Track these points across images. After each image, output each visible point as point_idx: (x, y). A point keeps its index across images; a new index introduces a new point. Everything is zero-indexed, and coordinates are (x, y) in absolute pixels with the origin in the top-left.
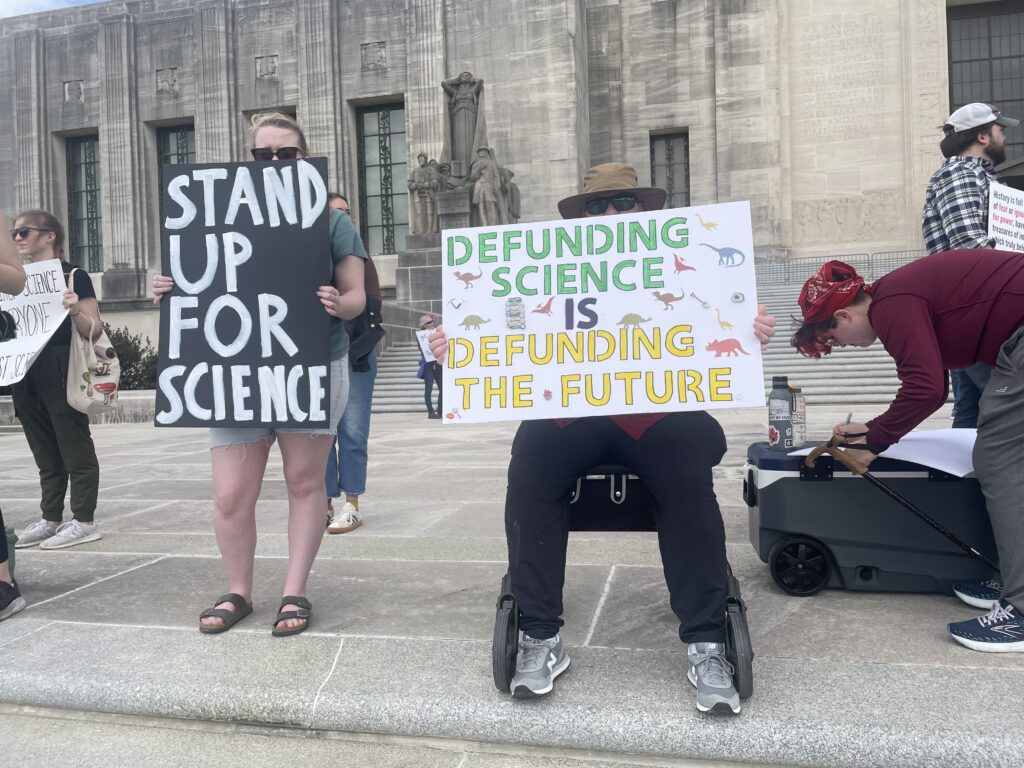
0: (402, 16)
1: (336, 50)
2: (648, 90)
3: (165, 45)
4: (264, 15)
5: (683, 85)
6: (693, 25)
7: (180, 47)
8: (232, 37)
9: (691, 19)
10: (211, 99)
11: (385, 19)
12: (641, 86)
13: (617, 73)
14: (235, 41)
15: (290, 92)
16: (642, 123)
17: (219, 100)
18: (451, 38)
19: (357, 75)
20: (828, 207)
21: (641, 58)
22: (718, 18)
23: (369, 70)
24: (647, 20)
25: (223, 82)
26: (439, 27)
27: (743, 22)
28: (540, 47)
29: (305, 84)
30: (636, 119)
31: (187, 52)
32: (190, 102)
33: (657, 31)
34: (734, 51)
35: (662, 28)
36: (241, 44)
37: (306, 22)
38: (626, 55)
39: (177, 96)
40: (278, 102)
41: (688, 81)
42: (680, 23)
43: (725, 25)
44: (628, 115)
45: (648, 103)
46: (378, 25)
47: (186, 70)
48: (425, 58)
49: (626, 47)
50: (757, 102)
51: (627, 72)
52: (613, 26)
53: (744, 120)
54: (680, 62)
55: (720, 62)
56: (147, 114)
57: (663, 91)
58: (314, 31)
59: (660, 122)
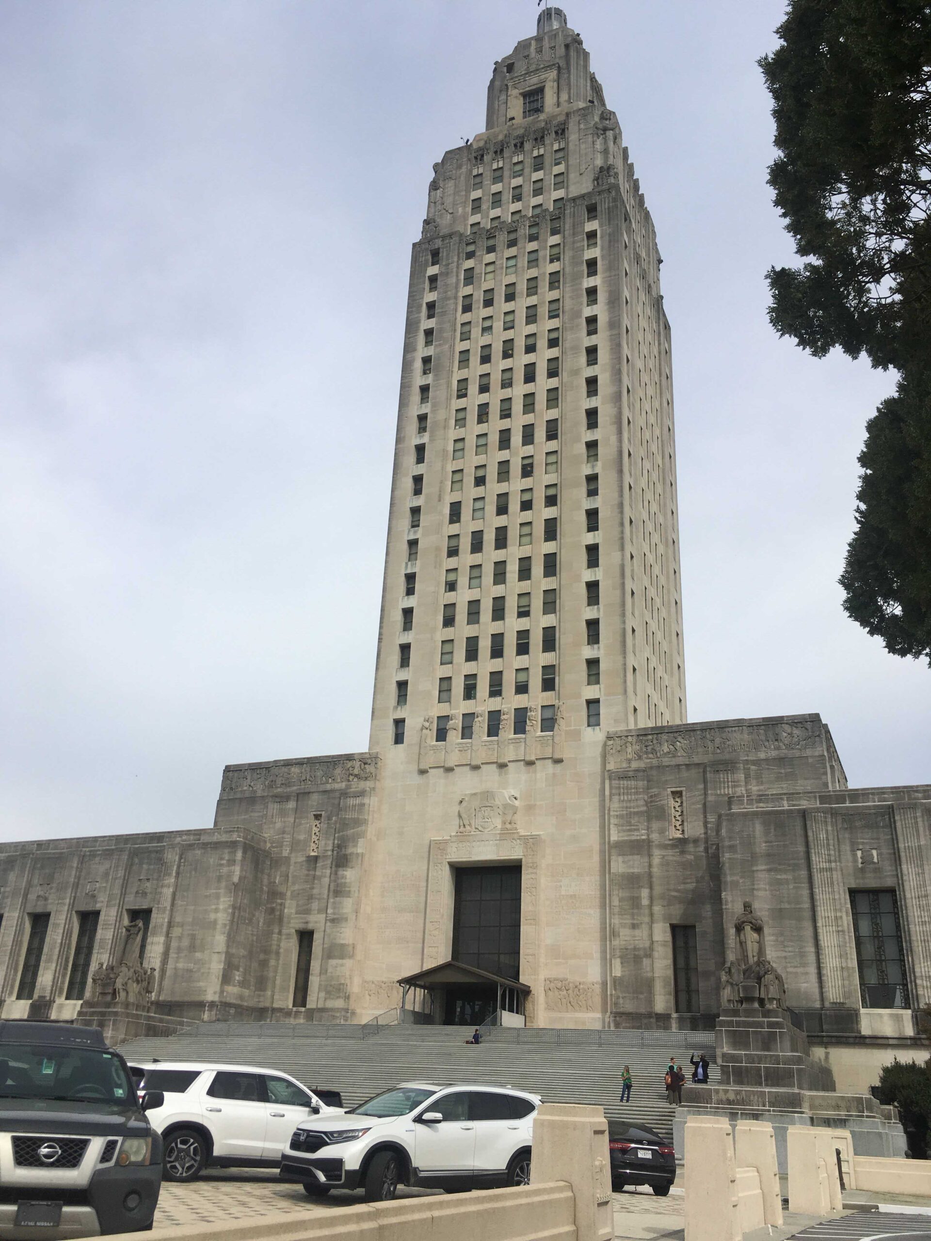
0: (159, 865)
1: (125, 882)
2: (298, 905)
3: (47, 871)
4: (97, 859)
5: (315, 905)
6: (324, 871)
7: (54, 873)
8: (79, 870)
9: (324, 867)
10: (62, 903)
11: (152, 867)
12: (294, 903)
13: (282, 895)
14: (81, 872)
15: (100, 901)
16: (292, 925)
17: (64, 904)
18: (180, 879)
19: (133, 896)
21: (296, 887)
22: (333, 869)
23: (139, 894)
24: (302, 865)
25: (68, 895)
26: (174, 874)
27: (345, 873)
28: (219, 889)
30: (289, 923)
31: (56, 875)
32: (51, 903)
33: (306, 872)
34: (339, 889)
35: (309, 870)
36: (83, 874)
37: (115, 866)
38: (289, 884)
39: (46, 899)
40: (93, 907)
41: (317, 903)
42: (317, 869)
43: (336, 874)
44: (285, 920)
45: (296, 914)
46: (148, 869)
47: (54, 885)
48: (165, 890)
49: (290, 880)
50: (346, 919)
51: (289, 894)
52: (283, 868)
53: (338, 929)
54: (315, 891)
55: (331, 894)
56: (29, 909)
57: (304, 907)
58: (117, 871)
59: (300, 926)
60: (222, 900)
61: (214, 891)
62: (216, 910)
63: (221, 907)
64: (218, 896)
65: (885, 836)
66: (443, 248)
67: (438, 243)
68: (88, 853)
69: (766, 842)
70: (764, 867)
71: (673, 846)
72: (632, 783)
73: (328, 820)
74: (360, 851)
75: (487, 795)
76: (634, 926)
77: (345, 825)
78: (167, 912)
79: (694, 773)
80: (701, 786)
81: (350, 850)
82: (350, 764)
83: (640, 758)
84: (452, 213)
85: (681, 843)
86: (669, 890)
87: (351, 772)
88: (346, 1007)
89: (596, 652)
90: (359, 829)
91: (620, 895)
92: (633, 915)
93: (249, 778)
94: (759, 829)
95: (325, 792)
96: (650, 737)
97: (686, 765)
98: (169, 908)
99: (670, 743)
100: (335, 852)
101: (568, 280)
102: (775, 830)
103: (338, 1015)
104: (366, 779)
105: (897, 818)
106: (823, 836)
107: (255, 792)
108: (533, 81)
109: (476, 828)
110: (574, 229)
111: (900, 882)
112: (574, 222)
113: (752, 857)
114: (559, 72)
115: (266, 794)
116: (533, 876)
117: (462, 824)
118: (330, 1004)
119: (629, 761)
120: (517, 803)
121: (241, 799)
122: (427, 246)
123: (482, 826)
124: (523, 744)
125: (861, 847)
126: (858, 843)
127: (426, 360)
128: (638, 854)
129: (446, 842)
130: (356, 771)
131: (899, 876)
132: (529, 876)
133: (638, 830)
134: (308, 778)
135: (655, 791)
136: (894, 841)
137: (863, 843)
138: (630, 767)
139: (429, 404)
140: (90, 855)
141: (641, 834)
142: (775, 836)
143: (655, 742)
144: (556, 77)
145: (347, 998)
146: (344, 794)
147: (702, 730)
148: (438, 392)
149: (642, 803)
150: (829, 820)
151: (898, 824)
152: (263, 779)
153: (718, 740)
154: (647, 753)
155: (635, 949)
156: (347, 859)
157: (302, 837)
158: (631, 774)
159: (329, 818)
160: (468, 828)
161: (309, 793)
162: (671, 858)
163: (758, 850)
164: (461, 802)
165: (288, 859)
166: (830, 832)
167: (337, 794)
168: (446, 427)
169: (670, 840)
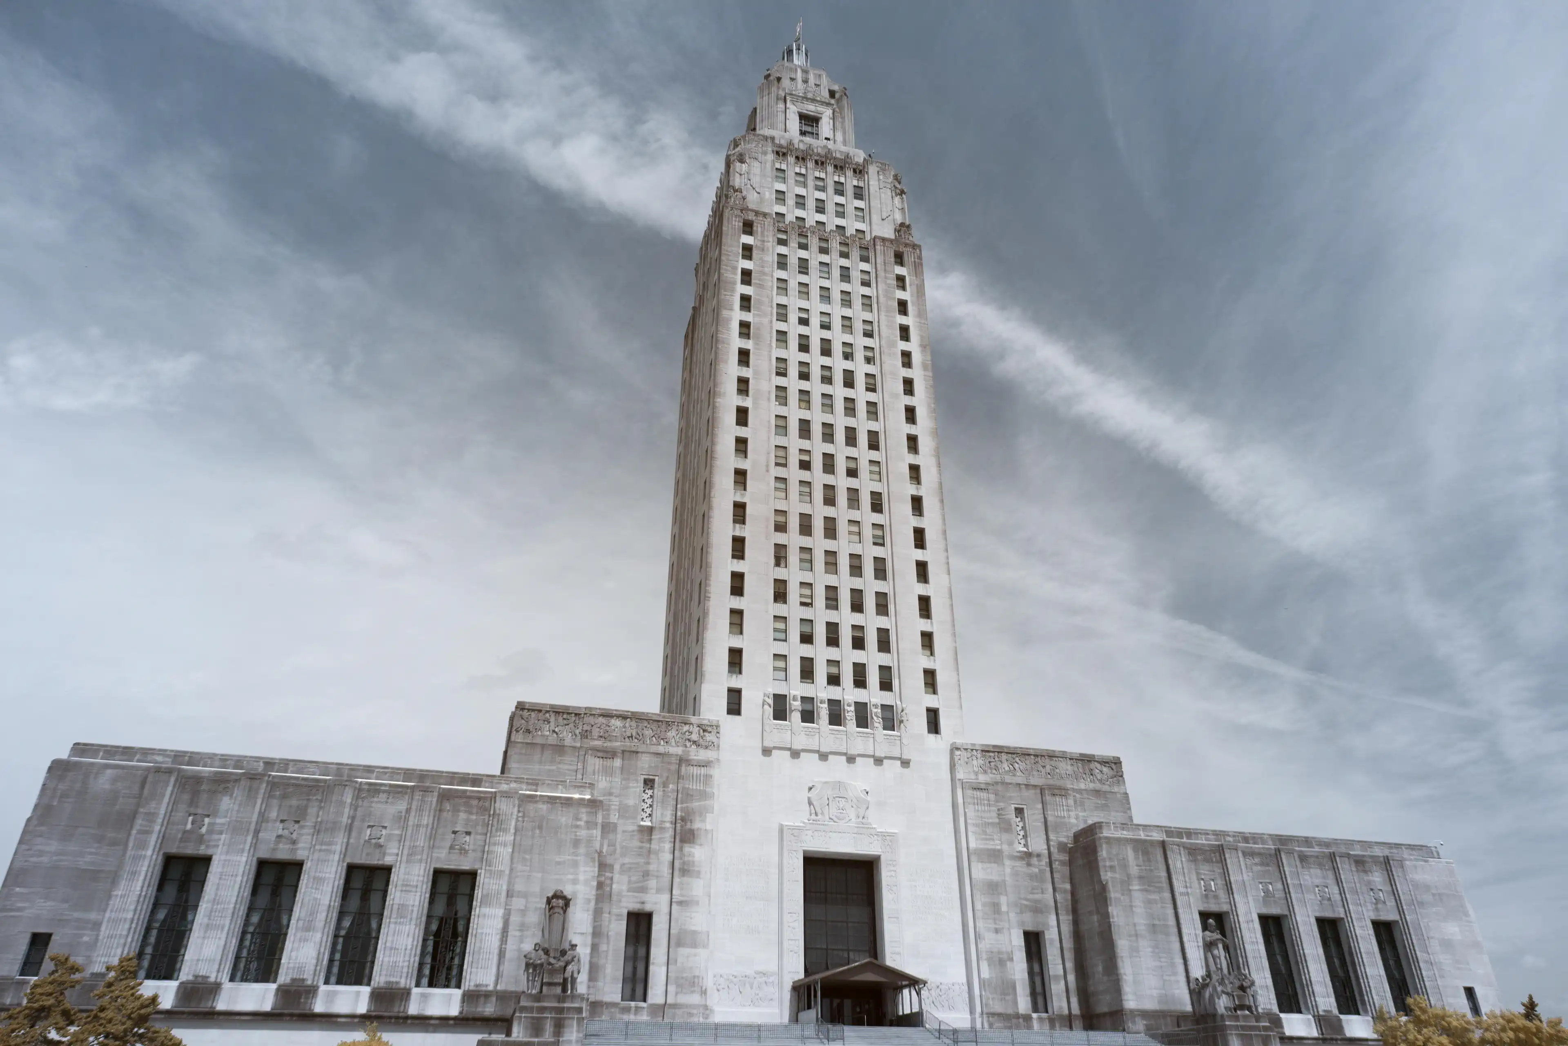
0: (486, 817)
1: (434, 832)
2: (629, 882)
3: (294, 803)
4: (383, 797)
5: (652, 883)
6: (662, 845)
7: (306, 807)
8: (354, 808)
9: (661, 840)
10: (325, 850)
11: (474, 817)
12: (625, 879)
13: (611, 867)
14: (356, 810)
15: (391, 854)
16: (623, 904)
18: (518, 838)
19: (446, 851)
20: (735, 980)
21: (627, 860)
22: (678, 844)
23: (455, 849)
24: (633, 835)
25: (340, 841)
26: (512, 831)
27: (692, 850)
28: (577, 856)
29: (406, 852)
30: (620, 901)
31: (312, 811)
32: (304, 849)
33: (639, 844)
34: (686, 867)
35: (642, 842)
36: (359, 813)
37: (416, 810)
39: (294, 842)
40: (379, 860)
41: (655, 881)
42: (653, 842)
43: (681, 849)
44: (614, 898)
45: (628, 891)
46: (468, 820)
47: (307, 824)
48: (499, 849)
49: (618, 851)
50: (697, 904)
51: (617, 867)
52: (611, 836)
53: (688, 914)
54: (652, 867)
55: (676, 873)
56: (263, 852)
57: (640, 885)
58: (421, 816)
59: (635, 906)
60: (582, 869)
61: (569, 857)
62: (575, 882)
63: (581, 877)
64: (575, 864)
65: (1219, 870)
66: (758, 223)
67: (751, 217)
68: (366, 787)
69: (1137, 866)
70: (1137, 887)
71: (1021, 858)
72: (984, 795)
73: (664, 787)
74: (709, 827)
75: (839, 785)
76: (997, 931)
77: (689, 796)
78: (506, 878)
79: (1031, 793)
80: (1040, 806)
81: (697, 825)
82: (686, 728)
83: (985, 772)
84: (759, 193)
85: (1028, 856)
86: (1020, 898)
87: (687, 737)
88: (703, 1003)
89: (932, 663)
90: (707, 802)
91: (983, 899)
92: (995, 919)
93: (552, 720)
94: (1130, 853)
95: (658, 754)
96: (992, 754)
97: (1026, 785)
98: (507, 872)
99: (1009, 762)
100: (678, 825)
101: (883, 308)
102: (1142, 855)
103: (695, 1011)
104: (706, 747)
105: (1227, 856)
106: (1179, 865)
107: (562, 740)
108: (810, 108)
109: (830, 818)
110: (885, 265)
111: (1234, 908)
112: (884, 260)
113: (1128, 878)
114: (833, 113)
115: (578, 745)
116: (893, 873)
117: (813, 811)
118: (683, 999)
119: (976, 774)
120: (869, 798)
121: (543, 746)
122: (739, 213)
123: (836, 816)
124: (871, 740)
125: (1203, 877)
126: (1201, 874)
127: (745, 326)
128: (995, 862)
129: (799, 829)
130: (694, 737)
131: (1233, 904)
132: (889, 874)
133: (993, 840)
134: (634, 734)
135: (1002, 805)
136: (1225, 873)
137: (1204, 874)
138: (977, 779)
139: (751, 369)
140: (369, 791)
141: (995, 844)
142: (1144, 861)
143: (997, 759)
144: (831, 116)
145: (704, 992)
146: (683, 761)
147: (1035, 755)
148: (760, 361)
149: (994, 815)
150: (1182, 852)
151: (1228, 861)
152: (572, 725)
153: (1048, 768)
154: (991, 768)
155: (1000, 953)
156: (694, 834)
157: (631, 802)
158: (983, 786)
159: (665, 785)
160: (820, 817)
161: (637, 752)
162: (1020, 869)
163: (1131, 873)
164: (810, 789)
165: (615, 825)
166: (1184, 862)
167: (673, 760)
168: (769, 399)
169: (1017, 852)
